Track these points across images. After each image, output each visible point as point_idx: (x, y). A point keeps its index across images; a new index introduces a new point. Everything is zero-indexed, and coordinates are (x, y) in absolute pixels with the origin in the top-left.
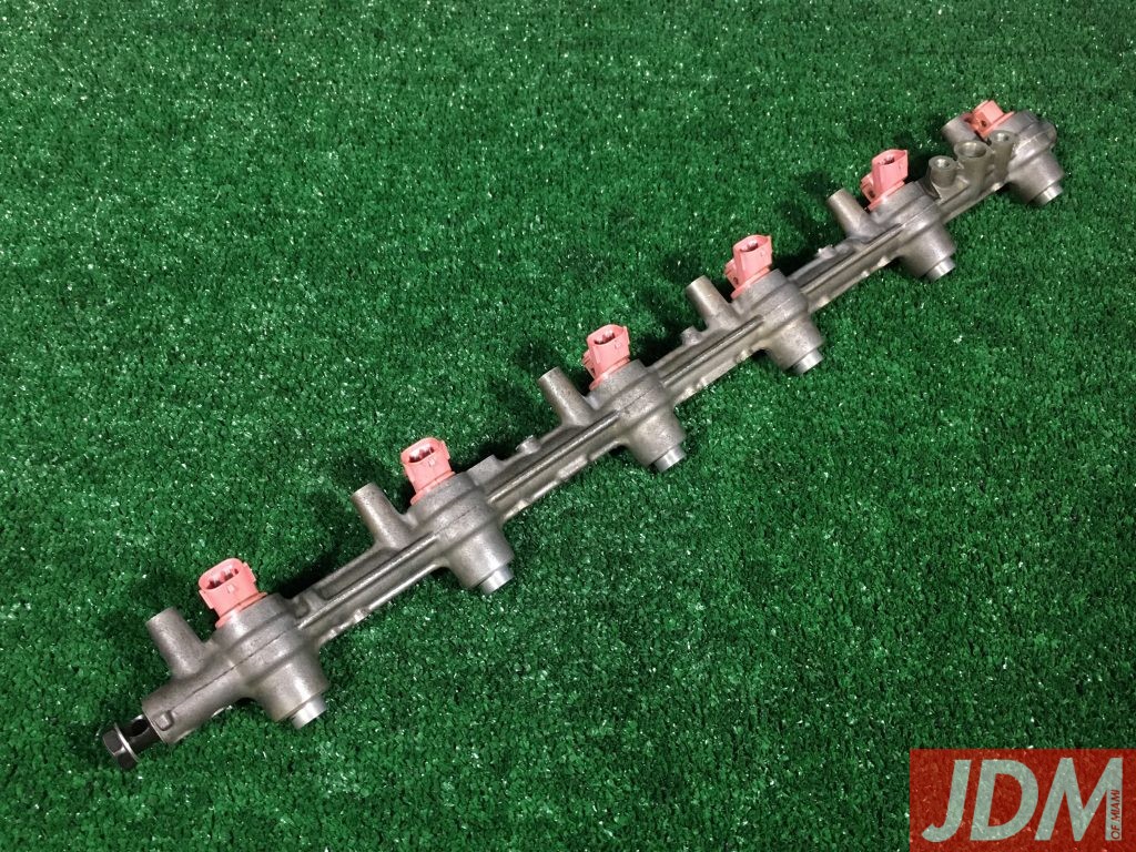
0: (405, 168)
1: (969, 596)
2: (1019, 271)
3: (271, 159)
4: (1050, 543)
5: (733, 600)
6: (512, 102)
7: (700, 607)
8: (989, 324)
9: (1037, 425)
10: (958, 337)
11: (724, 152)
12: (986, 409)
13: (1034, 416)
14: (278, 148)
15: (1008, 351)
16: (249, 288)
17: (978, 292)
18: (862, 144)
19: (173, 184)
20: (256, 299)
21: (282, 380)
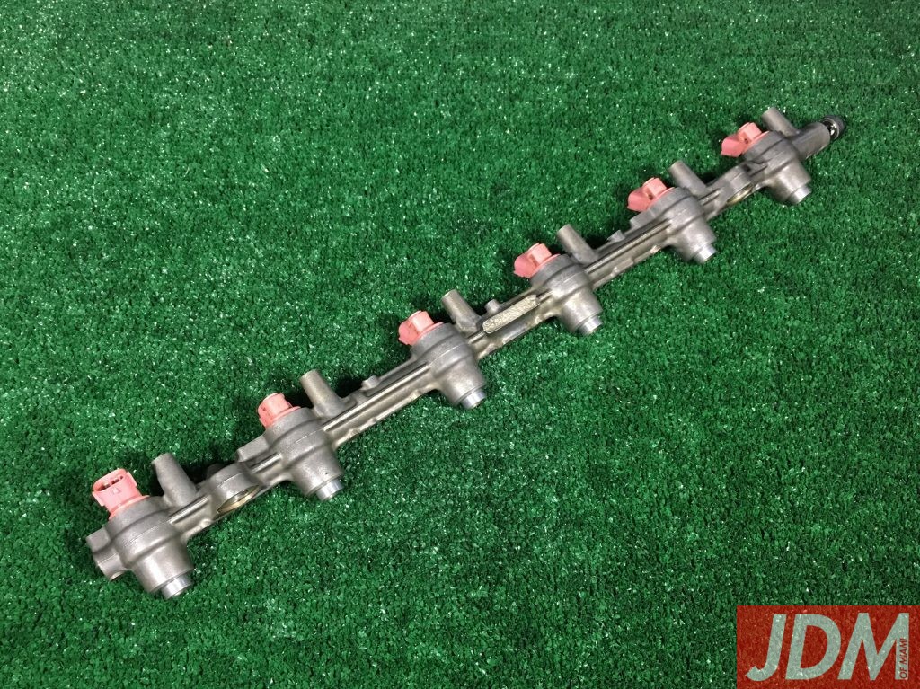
0: (332, 149)
1: (762, 493)
2: (811, 235)
3: (228, 142)
4: (827, 453)
5: (581, 494)
6: (417, 94)
7: (555, 500)
8: (786, 278)
9: (821, 359)
10: (761, 288)
11: (582, 137)
12: (781, 346)
13: (819, 352)
14: (234, 133)
15: (800, 299)
16: (212, 245)
17: (779, 252)
18: (691, 130)
19: (153, 162)
20: (217, 254)
21: (237, 319)
